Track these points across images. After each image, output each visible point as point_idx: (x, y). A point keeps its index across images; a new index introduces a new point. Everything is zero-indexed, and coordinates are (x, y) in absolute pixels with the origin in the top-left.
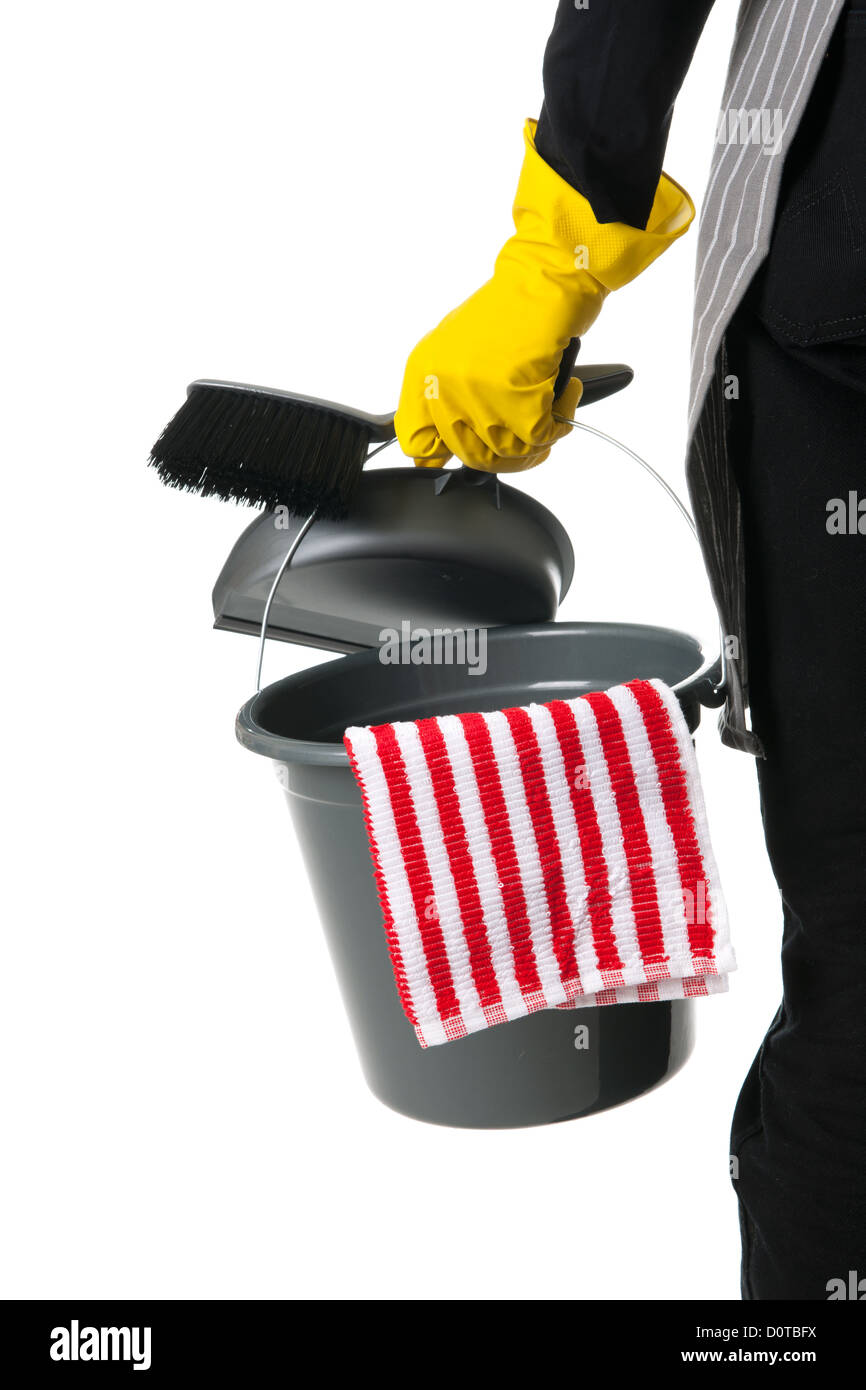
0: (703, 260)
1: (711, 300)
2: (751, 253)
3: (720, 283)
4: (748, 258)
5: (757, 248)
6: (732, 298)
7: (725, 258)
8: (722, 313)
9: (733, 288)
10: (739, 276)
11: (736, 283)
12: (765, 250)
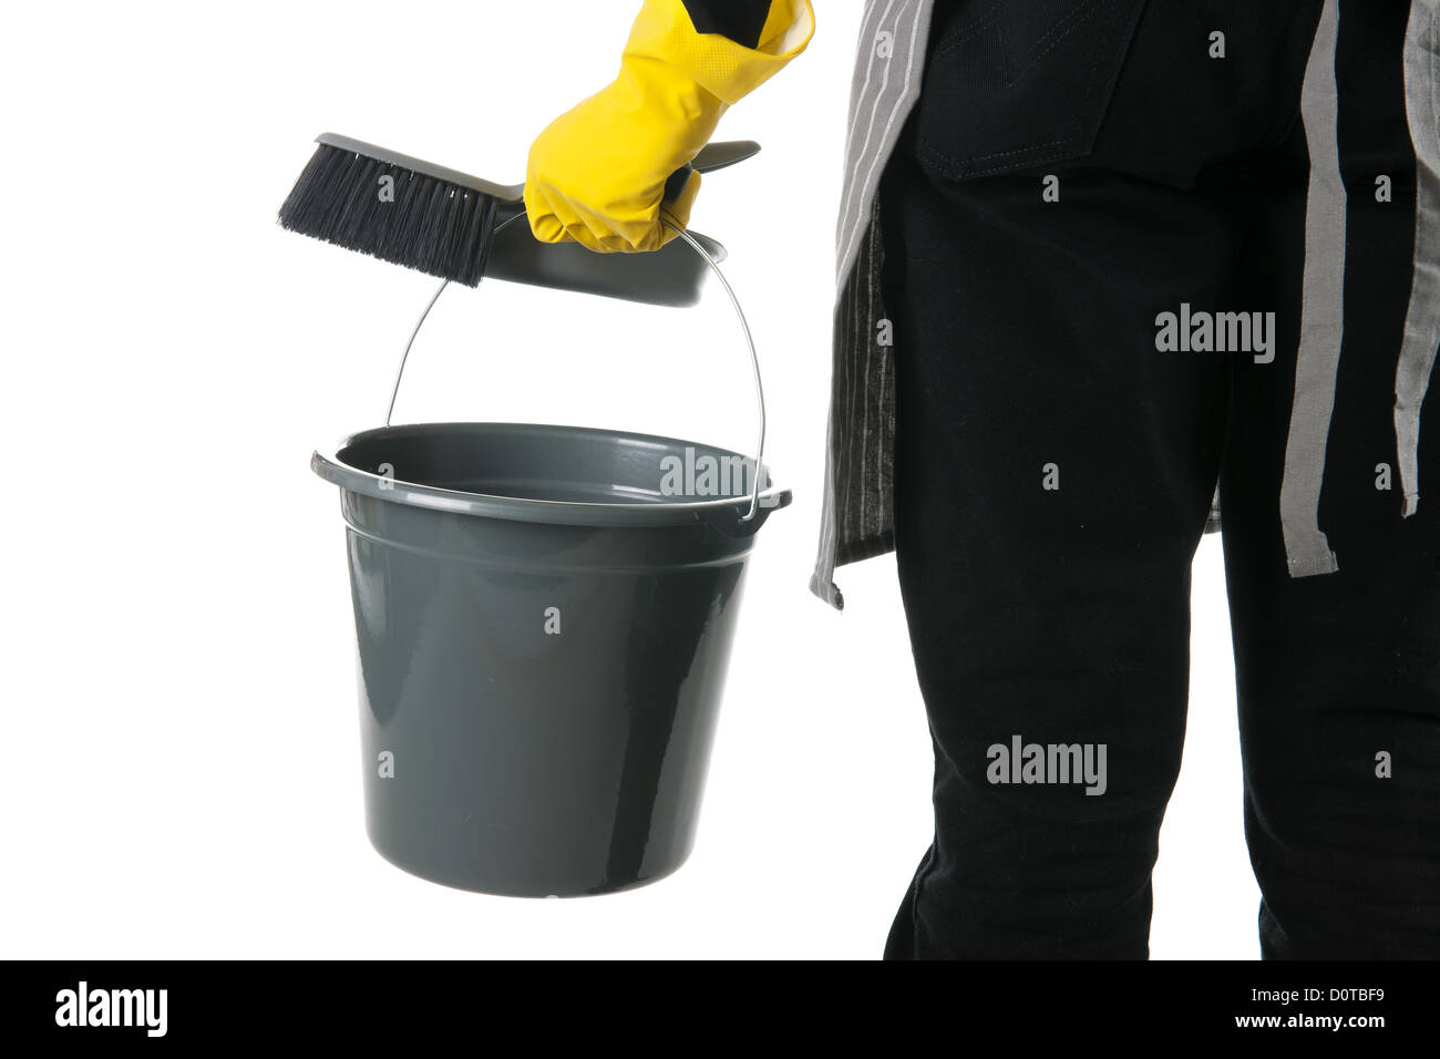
0: (857, 102)
1: (866, 145)
2: (903, 95)
3: (874, 125)
4: (899, 101)
5: (909, 91)
6: (886, 143)
7: (877, 100)
8: (877, 157)
9: (887, 132)
10: (891, 119)
11: (888, 127)
12: (916, 92)
